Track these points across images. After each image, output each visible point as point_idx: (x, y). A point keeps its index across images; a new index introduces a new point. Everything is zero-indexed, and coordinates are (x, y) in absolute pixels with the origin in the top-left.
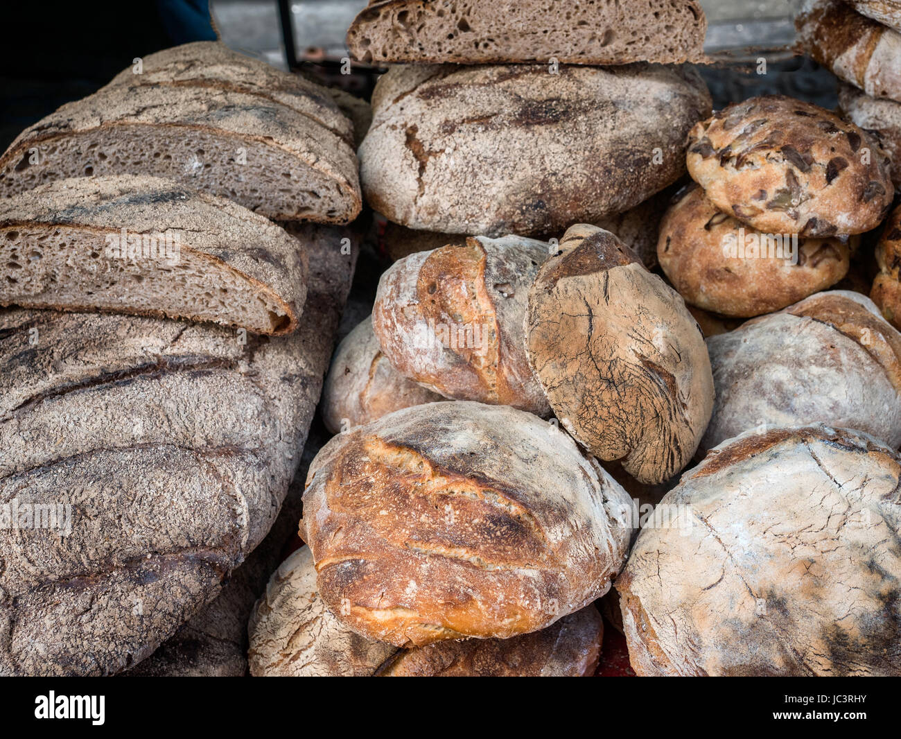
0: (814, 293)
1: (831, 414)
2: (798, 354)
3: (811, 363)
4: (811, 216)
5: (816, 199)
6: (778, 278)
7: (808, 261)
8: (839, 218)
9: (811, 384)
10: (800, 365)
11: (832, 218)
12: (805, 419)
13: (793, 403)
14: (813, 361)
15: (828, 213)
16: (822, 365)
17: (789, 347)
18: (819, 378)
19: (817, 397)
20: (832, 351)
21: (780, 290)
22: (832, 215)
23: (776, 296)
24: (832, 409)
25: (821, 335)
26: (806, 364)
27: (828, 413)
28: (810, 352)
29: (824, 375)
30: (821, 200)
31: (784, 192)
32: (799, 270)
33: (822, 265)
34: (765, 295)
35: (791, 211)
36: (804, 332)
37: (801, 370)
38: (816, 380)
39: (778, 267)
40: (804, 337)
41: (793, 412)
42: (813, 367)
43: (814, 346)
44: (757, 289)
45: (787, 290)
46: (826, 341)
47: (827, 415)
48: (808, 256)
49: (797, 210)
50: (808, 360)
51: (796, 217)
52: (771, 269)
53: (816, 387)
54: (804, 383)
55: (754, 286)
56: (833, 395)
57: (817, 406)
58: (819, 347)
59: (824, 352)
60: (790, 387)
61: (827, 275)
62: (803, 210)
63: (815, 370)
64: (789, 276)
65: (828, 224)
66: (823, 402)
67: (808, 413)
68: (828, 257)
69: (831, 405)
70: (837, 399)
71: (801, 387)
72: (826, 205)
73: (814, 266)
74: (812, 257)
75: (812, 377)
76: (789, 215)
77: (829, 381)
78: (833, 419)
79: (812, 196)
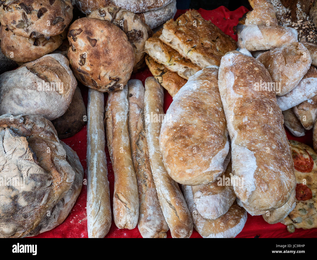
0: (46, 55)
1: (35, 106)
2: (24, 85)
3: (28, 88)
4: (33, 30)
5: (34, 24)
6: (30, 50)
7: (41, 44)
8: (43, 31)
9: (28, 96)
10: (24, 89)
11: (41, 31)
12: (26, 108)
13: (22, 103)
14: (29, 88)
15: (39, 29)
16: (32, 89)
17: (22, 82)
18: (31, 94)
19: (29, 101)
20: (35, 84)
21: (32, 54)
22: (41, 30)
23: (31, 56)
24: (35, 105)
25: (32, 78)
26: (26, 89)
27: (34, 106)
28: (28, 84)
29: (32, 93)
30: (36, 25)
31: (22, 21)
32: (38, 47)
33: (47, 45)
34: (26, 56)
35: (25, 29)
36: (27, 76)
37: (25, 91)
38: (30, 95)
39: (29, 46)
40: (27, 78)
41: (22, 106)
42: (29, 90)
43: (29, 82)
44: (23, 54)
45: (34, 54)
46: (34, 80)
47: (34, 107)
48: (41, 42)
49: (27, 28)
50: (27, 87)
51: (27, 31)
52: (27, 47)
53: (30, 97)
54: (26, 96)
55: (22, 53)
56: (35, 100)
57: (30, 104)
58: (31, 83)
59: (33, 84)
60: (21, 97)
61: (49, 48)
62: (30, 28)
63: (29, 91)
64: (34, 50)
65: (40, 34)
66: (32, 102)
67: (27, 106)
68: (49, 42)
69: (35, 103)
70: (37, 101)
71: (25, 97)
72: (38, 27)
73: (44, 45)
74: (42, 42)
75: (28, 93)
76: (24, 30)
77: (34, 95)
78: (36, 108)
79: (32, 23)
